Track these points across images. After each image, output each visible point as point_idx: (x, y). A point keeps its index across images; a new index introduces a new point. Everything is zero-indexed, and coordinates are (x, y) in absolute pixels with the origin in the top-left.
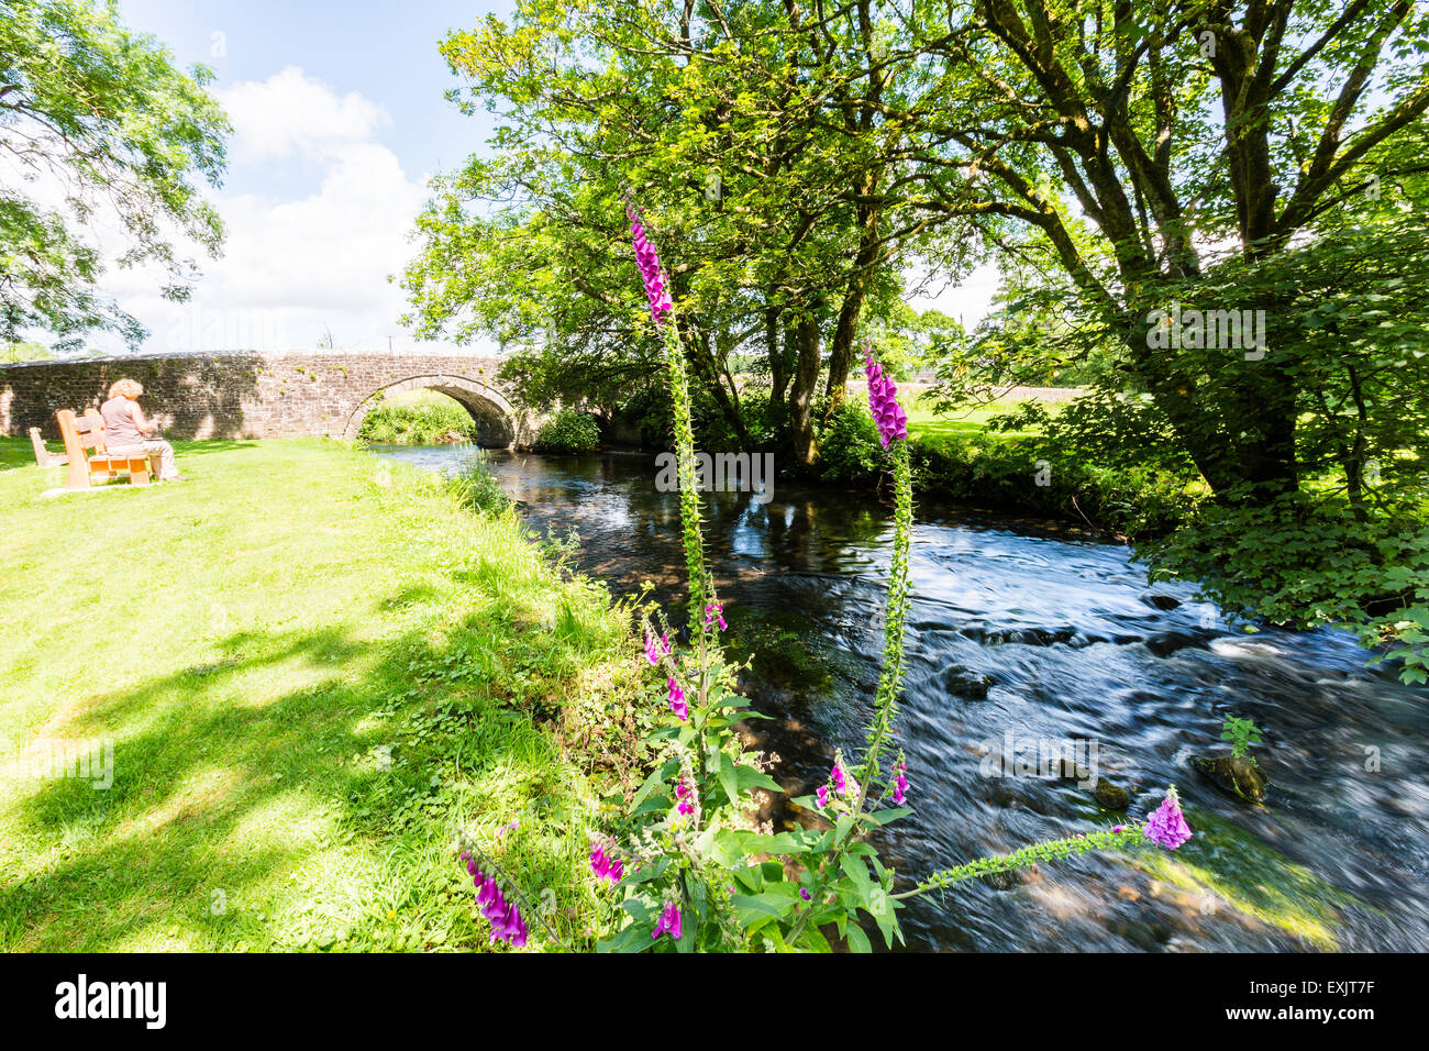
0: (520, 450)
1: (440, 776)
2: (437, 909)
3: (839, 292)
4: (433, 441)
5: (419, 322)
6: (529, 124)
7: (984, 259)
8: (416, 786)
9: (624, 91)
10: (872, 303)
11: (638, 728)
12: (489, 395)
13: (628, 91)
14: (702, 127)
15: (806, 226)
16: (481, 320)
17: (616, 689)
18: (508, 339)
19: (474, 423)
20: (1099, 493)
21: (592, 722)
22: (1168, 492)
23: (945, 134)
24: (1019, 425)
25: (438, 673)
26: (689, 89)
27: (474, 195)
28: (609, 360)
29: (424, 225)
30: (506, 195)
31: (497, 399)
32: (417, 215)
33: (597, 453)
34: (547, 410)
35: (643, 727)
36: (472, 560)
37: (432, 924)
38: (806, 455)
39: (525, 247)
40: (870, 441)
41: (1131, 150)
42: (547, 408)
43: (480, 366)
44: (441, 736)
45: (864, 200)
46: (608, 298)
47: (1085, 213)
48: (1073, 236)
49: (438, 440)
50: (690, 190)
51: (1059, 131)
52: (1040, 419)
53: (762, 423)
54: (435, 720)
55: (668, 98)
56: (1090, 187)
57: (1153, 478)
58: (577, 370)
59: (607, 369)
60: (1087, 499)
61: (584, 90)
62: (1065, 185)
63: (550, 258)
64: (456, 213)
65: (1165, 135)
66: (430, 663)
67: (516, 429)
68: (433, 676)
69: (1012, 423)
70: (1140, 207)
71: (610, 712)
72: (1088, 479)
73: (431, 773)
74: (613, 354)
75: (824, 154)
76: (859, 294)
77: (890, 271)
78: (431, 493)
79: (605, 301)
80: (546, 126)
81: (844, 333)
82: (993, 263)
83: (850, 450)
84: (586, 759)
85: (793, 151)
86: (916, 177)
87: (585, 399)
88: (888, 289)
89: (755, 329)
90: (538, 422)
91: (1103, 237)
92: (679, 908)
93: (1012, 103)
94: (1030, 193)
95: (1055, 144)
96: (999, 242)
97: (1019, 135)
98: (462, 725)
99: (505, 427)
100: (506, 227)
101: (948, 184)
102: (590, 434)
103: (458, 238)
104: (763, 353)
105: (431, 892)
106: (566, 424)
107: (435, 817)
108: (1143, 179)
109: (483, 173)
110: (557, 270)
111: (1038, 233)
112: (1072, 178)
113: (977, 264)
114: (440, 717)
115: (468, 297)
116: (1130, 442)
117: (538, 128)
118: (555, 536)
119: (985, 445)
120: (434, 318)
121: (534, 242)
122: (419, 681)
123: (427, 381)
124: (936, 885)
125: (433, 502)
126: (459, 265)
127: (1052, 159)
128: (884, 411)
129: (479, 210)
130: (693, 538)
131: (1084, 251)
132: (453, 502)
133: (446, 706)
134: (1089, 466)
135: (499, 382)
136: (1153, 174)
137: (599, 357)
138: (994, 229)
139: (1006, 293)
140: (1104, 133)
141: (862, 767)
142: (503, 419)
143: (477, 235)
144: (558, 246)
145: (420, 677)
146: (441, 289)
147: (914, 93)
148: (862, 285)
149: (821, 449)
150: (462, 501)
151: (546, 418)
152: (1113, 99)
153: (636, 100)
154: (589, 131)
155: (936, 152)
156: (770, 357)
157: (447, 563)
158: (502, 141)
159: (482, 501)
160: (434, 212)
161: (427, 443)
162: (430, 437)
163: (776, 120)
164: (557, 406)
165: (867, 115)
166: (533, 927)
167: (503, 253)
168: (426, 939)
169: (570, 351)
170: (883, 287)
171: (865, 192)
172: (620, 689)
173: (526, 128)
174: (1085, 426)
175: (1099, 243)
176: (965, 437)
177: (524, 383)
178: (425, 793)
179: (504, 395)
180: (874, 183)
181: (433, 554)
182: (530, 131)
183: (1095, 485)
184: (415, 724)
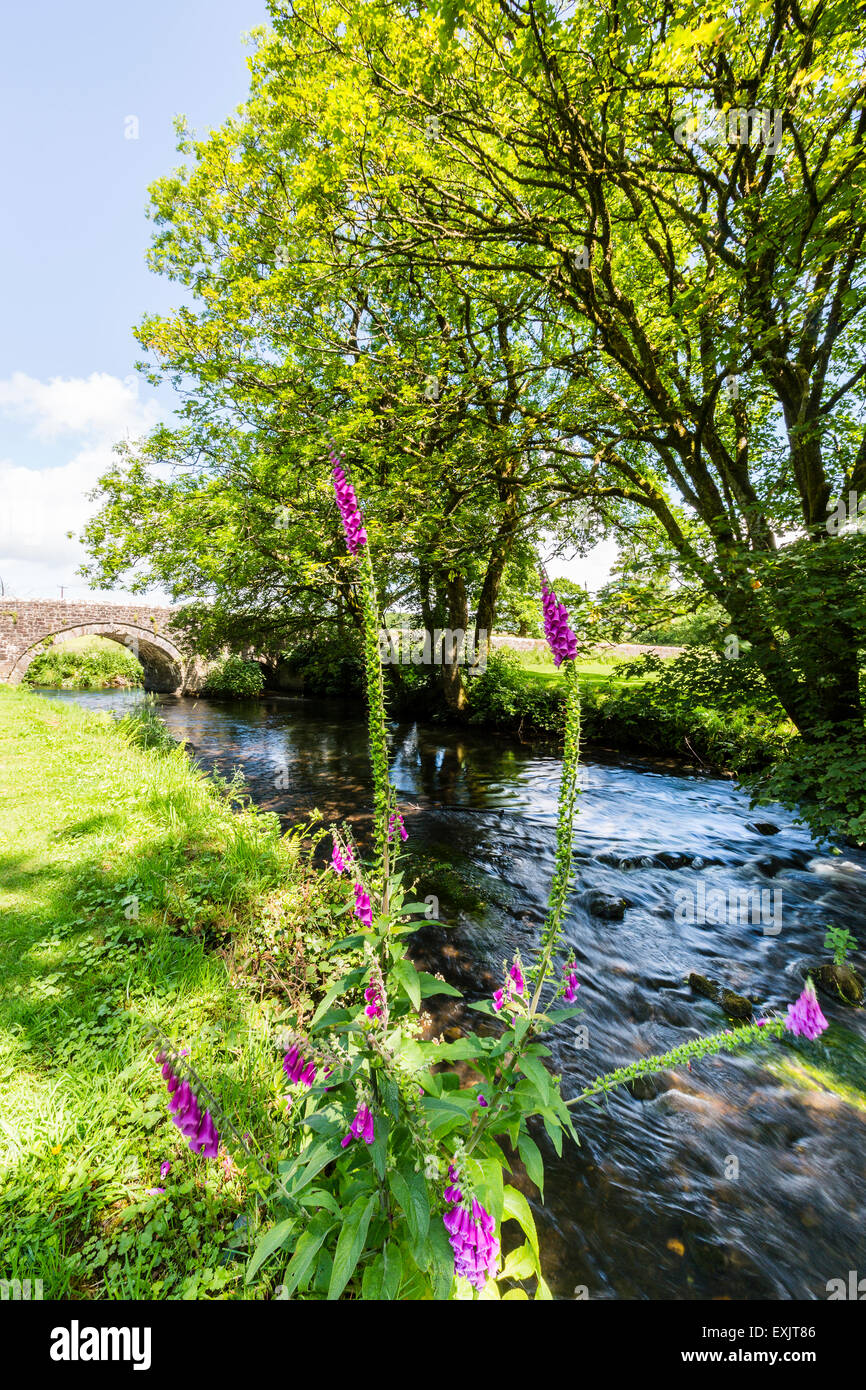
0: (186, 694)
1: (109, 1005)
2: (105, 1143)
3: (484, 559)
4: (100, 686)
5: (98, 572)
6: (215, 400)
7: (604, 535)
8: (83, 1016)
9: (299, 380)
10: (511, 569)
11: (307, 952)
12: (159, 642)
13: (303, 381)
14: (370, 412)
15: (456, 501)
16: (158, 572)
17: (286, 914)
18: (182, 592)
19: (142, 669)
20: (707, 734)
21: (262, 948)
22: (763, 732)
23: (571, 431)
24: (640, 673)
25: (108, 901)
26: (358, 383)
27: (160, 460)
28: (277, 612)
29: (107, 485)
30: (189, 460)
31: (166, 646)
32: (101, 476)
33: (261, 699)
34: (215, 657)
35: (312, 951)
36: (143, 791)
37: (99, 1160)
38: (456, 701)
39: (203, 508)
40: (512, 689)
41: (719, 452)
42: (214, 654)
43: (152, 616)
44: (110, 964)
45: (505, 481)
46: (279, 556)
47: (684, 501)
48: (677, 518)
49: (104, 685)
50: (354, 467)
51: (662, 435)
52: (657, 668)
53: (416, 673)
54: (103, 948)
55: (338, 388)
56: (689, 480)
57: (751, 720)
58: (244, 621)
59: (274, 621)
60: (697, 740)
61: (264, 376)
62: (669, 477)
63: (227, 518)
64: (138, 474)
65: (743, 443)
66: (99, 892)
67: (184, 674)
68: (102, 904)
69: (634, 671)
70: (728, 497)
71: (279, 937)
72: (697, 722)
73: (98, 1003)
74: (280, 607)
75: (473, 440)
76: (502, 561)
77: (526, 542)
78: (99, 730)
79: (276, 558)
80: (230, 402)
81: (489, 594)
82: (612, 539)
83: (495, 697)
84: (256, 984)
85: (445, 439)
86: (548, 466)
87: (252, 649)
88: (525, 558)
89: (410, 589)
90: (205, 669)
91: (698, 520)
92: (371, 1111)
93: (625, 411)
94: (642, 482)
95: (660, 445)
96: (617, 523)
97: (631, 436)
98: (132, 953)
99: (173, 673)
100: (186, 490)
101: (573, 474)
102: (255, 681)
103: (139, 497)
104: (417, 610)
105: (100, 1125)
106: (232, 670)
107: (102, 1047)
108: (729, 477)
109: (169, 441)
110: (234, 529)
111: (649, 515)
112: (674, 471)
113: (599, 539)
114: (109, 945)
115: (147, 550)
116: (732, 687)
117: (223, 403)
118: (220, 775)
119: (610, 692)
120: (112, 567)
121: (211, 504)
122: (87, 910)
123: (98, 628)
124: (600, 1089)
125: (102, 739)
126: (138, 522)
127: (657, 456)
128: (558, 633)
129: (161, 473)
130: (380, 751)
131: (686, 531)
132: (122, 740)
133: (114, 934)
134: (699, 710)
135: (170, 630)
136: (736, 471)
137: (267, 610)
138: (612, 513)
139: (622, 566)
140: (698, 438)
141: (538, 967)
142: (172, 666)
143: (158, 496)
144: (235, 508)
145: (88, 906)
146: (120, 543)
147: (545, 402)
148: (503, 553)
149: (468, 696)
150: (130, 739)
151: (213, 664)
152: (704, 412)
153: (310, 388)
154: (268, 412)
155: (563, 444)
156: (423, 613)
157: (117, 795)
158: (189, 412)
159: (150, 740)
160: (116, 473)
161: (93, 687)
162: (97, 682)
163: (433, 410)
164: (225, 654)
165: (506, 414)
166: (225, 1136)
167: (182, 512)
168: (92, 1177)
169: (240, 603)
170: (521, 555)
171: (505, 475)
172: (290, 914)
173: (212, 403)
174: (696, 674)
175: (696, 525)
176: (594, 685)
177: (194, 630)
178: (92, 1024)
179: (174, 643)
180: (513, 469)
181: (102, 786)
182: (216, 406)
183: (703, 728)
184: (82, 953)
